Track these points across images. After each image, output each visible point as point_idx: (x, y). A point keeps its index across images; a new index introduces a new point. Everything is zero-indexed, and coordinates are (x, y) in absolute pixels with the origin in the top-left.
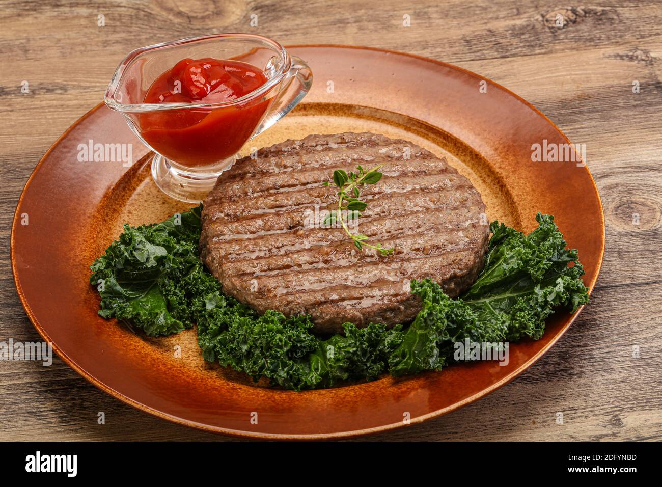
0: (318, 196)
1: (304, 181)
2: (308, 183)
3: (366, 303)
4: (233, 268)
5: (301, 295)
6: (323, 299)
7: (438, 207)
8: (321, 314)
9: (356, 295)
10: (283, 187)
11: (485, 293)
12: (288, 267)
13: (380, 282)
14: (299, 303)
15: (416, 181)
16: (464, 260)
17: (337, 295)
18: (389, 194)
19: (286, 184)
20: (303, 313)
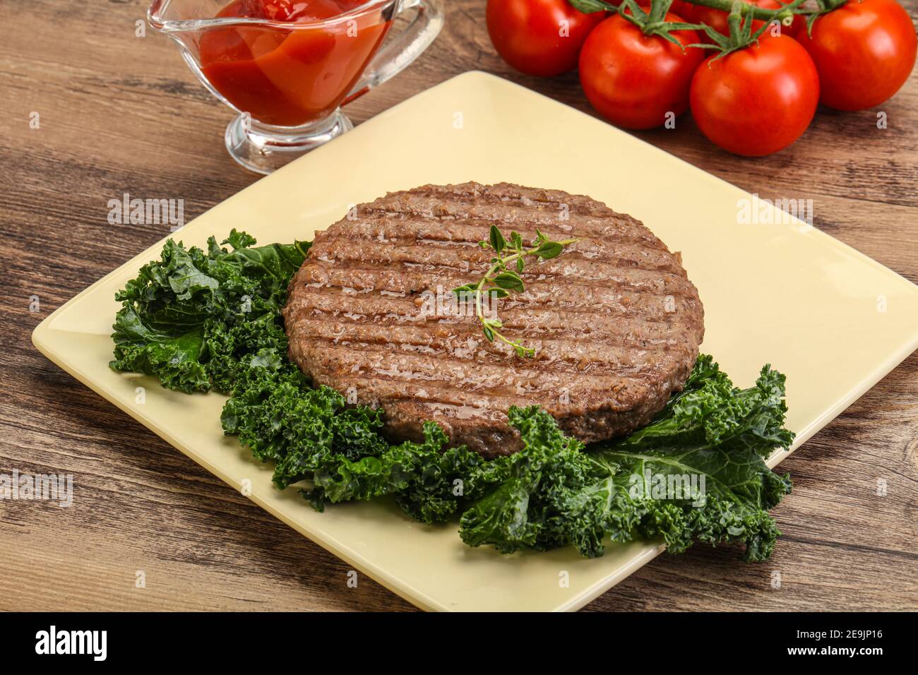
0: (468, 260)
1: (459, 235)
2: (464, 240)
3: (464, 413)
4: (308, 327)
5: (379, 381)
6: (405, 393)
7: (628, 312)
8: (398, 413)
9: (454, 398)
10: (428, 237)
11: (648, 448)
12: (382, 342)
13: (497, 390)
14: (371, 392)
15: (617, 271)
16: (629, 390)
17: (428, 393)
18: (568, 279)
19: (433, 235)
20: (373, 406)
